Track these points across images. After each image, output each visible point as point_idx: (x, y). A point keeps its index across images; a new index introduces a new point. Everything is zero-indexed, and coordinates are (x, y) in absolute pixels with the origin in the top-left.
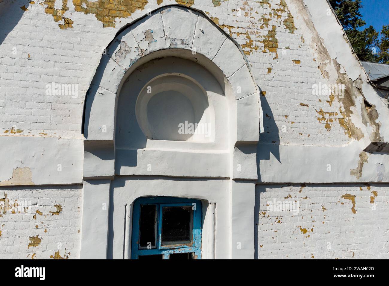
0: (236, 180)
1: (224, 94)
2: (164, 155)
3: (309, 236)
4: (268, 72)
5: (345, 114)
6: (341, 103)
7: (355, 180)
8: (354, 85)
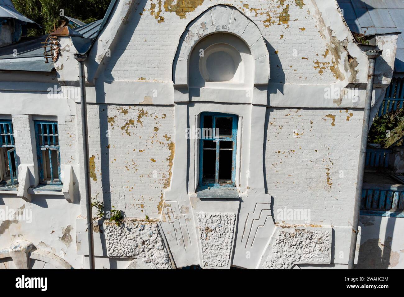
0: (254, 105)
1: (250, 53)
2: (214, 91)
3: (299, 137)
4: (281, 38)
5: (336, 63)
6: (333, 55)
7: (336, 106)
8: (341, 44)
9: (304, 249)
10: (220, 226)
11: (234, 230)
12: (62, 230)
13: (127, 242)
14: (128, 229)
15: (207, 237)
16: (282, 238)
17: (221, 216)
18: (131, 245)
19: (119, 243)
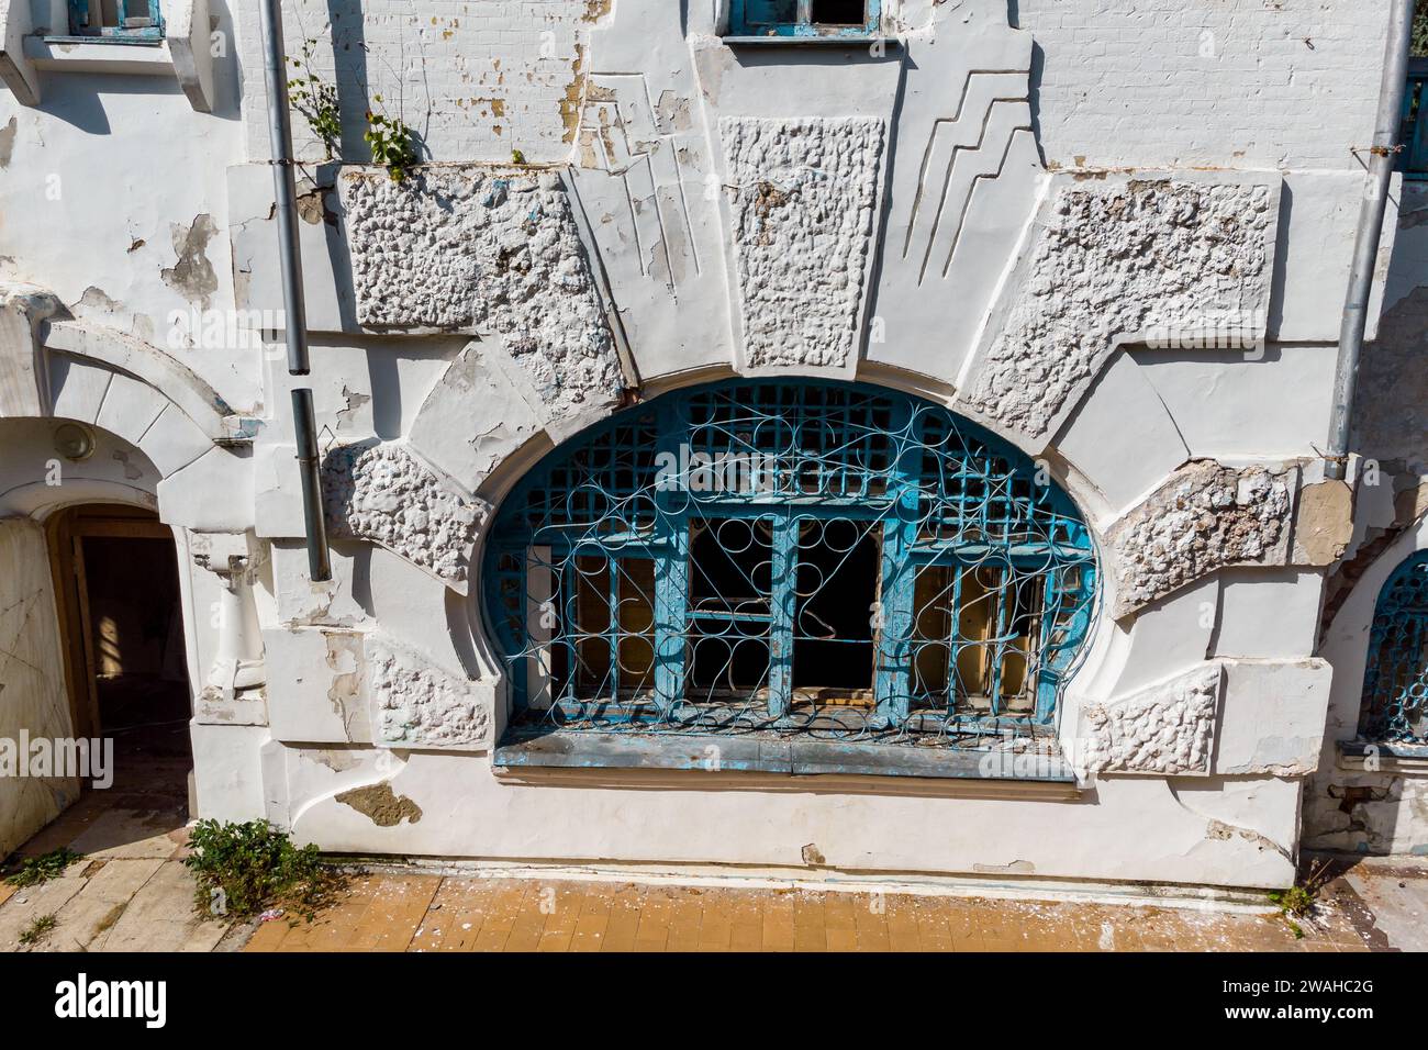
9: (1162, 272)
10: (818, 178)
11: (875, 192)
12: (174, 237)
13: (437, 259)
14: (439, 199)
15: (763, 230)
16: (1073, 221)
17: (821, 133)
18: (454, 273)
19: (405, 265)
